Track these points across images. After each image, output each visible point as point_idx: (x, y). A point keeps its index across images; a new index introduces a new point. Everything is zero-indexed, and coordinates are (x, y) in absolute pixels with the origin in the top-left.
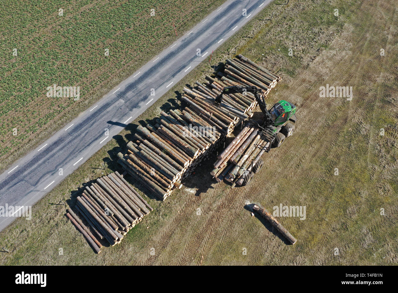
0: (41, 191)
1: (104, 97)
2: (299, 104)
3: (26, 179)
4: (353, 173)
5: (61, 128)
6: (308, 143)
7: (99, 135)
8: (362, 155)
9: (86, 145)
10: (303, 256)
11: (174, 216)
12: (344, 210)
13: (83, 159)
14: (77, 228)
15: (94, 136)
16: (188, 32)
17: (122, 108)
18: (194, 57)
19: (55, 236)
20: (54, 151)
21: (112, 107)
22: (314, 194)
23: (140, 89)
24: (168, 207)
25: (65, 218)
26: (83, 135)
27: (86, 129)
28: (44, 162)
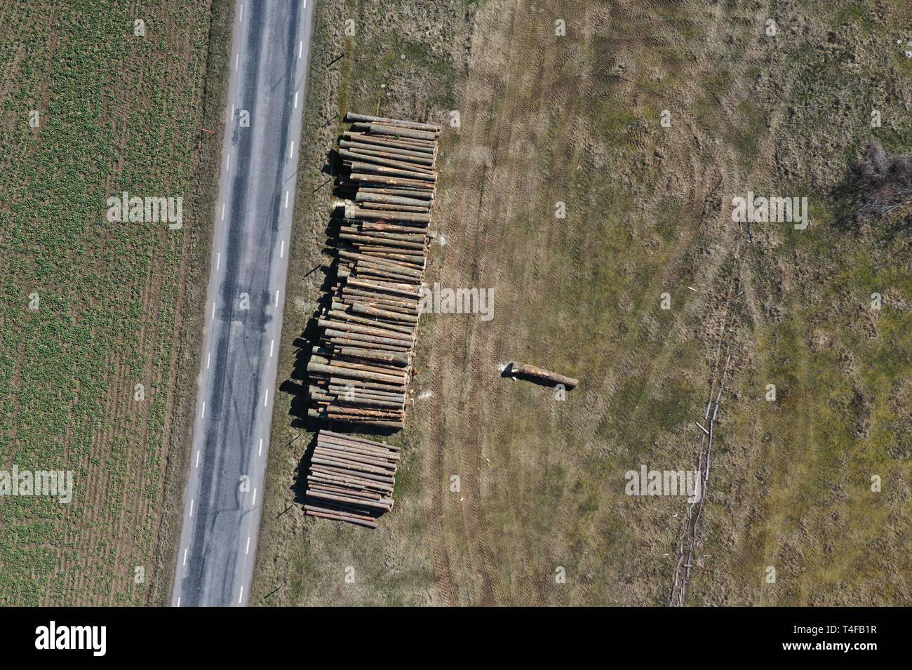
0: (252, 508)
1: (204, 332)
2: (489, 164)
3: (220, 507)
4: (607, 243)
5: (194, 418)
6: (533, 228)
7: (252, 396)
8: (610, 206)
9: (250, 420)
10: (591, 392)
11: (427, 437)
12: (615, 307)
13: (264, 441)
14: (332, 519)
15: (249, 402)
16: (227, 111)
17: (247, 335)
18: (279, 166)
19: (314, 541)
20: (218, 454)
21: (231, 342)
22: (572, 305)
23: (246, 286)
24: (414, 431)
25: (309, 518)
26: (232, 409)
27: (229, 400)
28: (220, 475)
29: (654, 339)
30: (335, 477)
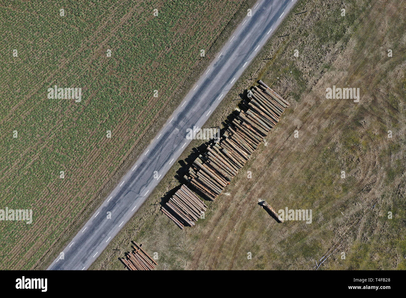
0: (143, 197)
1: (164, 126)
2: (298, 128)
3: (133, 189)
4: (323, 180)
5: (142, 153)
6: (300, 159)
7: (167, 158)
8: (331, 168)
9: (161, 166)
10: (286, 228)
11: (219, 209)
12: (312, 203)
13: (162, 176)
14: (169, 217)
15: (165, 159)
16: (218, 53)
17: (178, 135)
18: (225, 84)
19: (158, 221)
20: (143, 171)
21: (171, 135)
22: (298, 194)
23: (188, 118)
24: (216, 204)
25: (161, 212)
26: (157, 158)
27: (158, 154)
28: (139, 178)
29: (319, 223)
30: (180, 204)
